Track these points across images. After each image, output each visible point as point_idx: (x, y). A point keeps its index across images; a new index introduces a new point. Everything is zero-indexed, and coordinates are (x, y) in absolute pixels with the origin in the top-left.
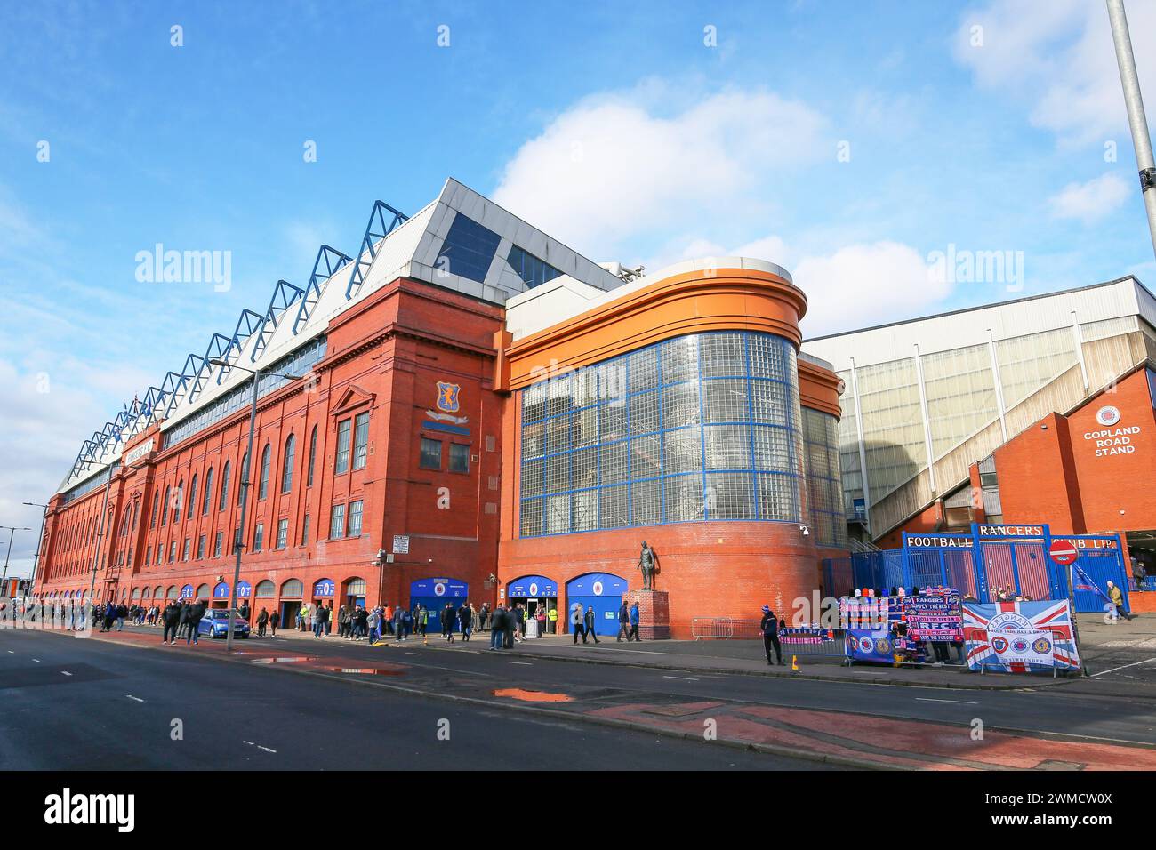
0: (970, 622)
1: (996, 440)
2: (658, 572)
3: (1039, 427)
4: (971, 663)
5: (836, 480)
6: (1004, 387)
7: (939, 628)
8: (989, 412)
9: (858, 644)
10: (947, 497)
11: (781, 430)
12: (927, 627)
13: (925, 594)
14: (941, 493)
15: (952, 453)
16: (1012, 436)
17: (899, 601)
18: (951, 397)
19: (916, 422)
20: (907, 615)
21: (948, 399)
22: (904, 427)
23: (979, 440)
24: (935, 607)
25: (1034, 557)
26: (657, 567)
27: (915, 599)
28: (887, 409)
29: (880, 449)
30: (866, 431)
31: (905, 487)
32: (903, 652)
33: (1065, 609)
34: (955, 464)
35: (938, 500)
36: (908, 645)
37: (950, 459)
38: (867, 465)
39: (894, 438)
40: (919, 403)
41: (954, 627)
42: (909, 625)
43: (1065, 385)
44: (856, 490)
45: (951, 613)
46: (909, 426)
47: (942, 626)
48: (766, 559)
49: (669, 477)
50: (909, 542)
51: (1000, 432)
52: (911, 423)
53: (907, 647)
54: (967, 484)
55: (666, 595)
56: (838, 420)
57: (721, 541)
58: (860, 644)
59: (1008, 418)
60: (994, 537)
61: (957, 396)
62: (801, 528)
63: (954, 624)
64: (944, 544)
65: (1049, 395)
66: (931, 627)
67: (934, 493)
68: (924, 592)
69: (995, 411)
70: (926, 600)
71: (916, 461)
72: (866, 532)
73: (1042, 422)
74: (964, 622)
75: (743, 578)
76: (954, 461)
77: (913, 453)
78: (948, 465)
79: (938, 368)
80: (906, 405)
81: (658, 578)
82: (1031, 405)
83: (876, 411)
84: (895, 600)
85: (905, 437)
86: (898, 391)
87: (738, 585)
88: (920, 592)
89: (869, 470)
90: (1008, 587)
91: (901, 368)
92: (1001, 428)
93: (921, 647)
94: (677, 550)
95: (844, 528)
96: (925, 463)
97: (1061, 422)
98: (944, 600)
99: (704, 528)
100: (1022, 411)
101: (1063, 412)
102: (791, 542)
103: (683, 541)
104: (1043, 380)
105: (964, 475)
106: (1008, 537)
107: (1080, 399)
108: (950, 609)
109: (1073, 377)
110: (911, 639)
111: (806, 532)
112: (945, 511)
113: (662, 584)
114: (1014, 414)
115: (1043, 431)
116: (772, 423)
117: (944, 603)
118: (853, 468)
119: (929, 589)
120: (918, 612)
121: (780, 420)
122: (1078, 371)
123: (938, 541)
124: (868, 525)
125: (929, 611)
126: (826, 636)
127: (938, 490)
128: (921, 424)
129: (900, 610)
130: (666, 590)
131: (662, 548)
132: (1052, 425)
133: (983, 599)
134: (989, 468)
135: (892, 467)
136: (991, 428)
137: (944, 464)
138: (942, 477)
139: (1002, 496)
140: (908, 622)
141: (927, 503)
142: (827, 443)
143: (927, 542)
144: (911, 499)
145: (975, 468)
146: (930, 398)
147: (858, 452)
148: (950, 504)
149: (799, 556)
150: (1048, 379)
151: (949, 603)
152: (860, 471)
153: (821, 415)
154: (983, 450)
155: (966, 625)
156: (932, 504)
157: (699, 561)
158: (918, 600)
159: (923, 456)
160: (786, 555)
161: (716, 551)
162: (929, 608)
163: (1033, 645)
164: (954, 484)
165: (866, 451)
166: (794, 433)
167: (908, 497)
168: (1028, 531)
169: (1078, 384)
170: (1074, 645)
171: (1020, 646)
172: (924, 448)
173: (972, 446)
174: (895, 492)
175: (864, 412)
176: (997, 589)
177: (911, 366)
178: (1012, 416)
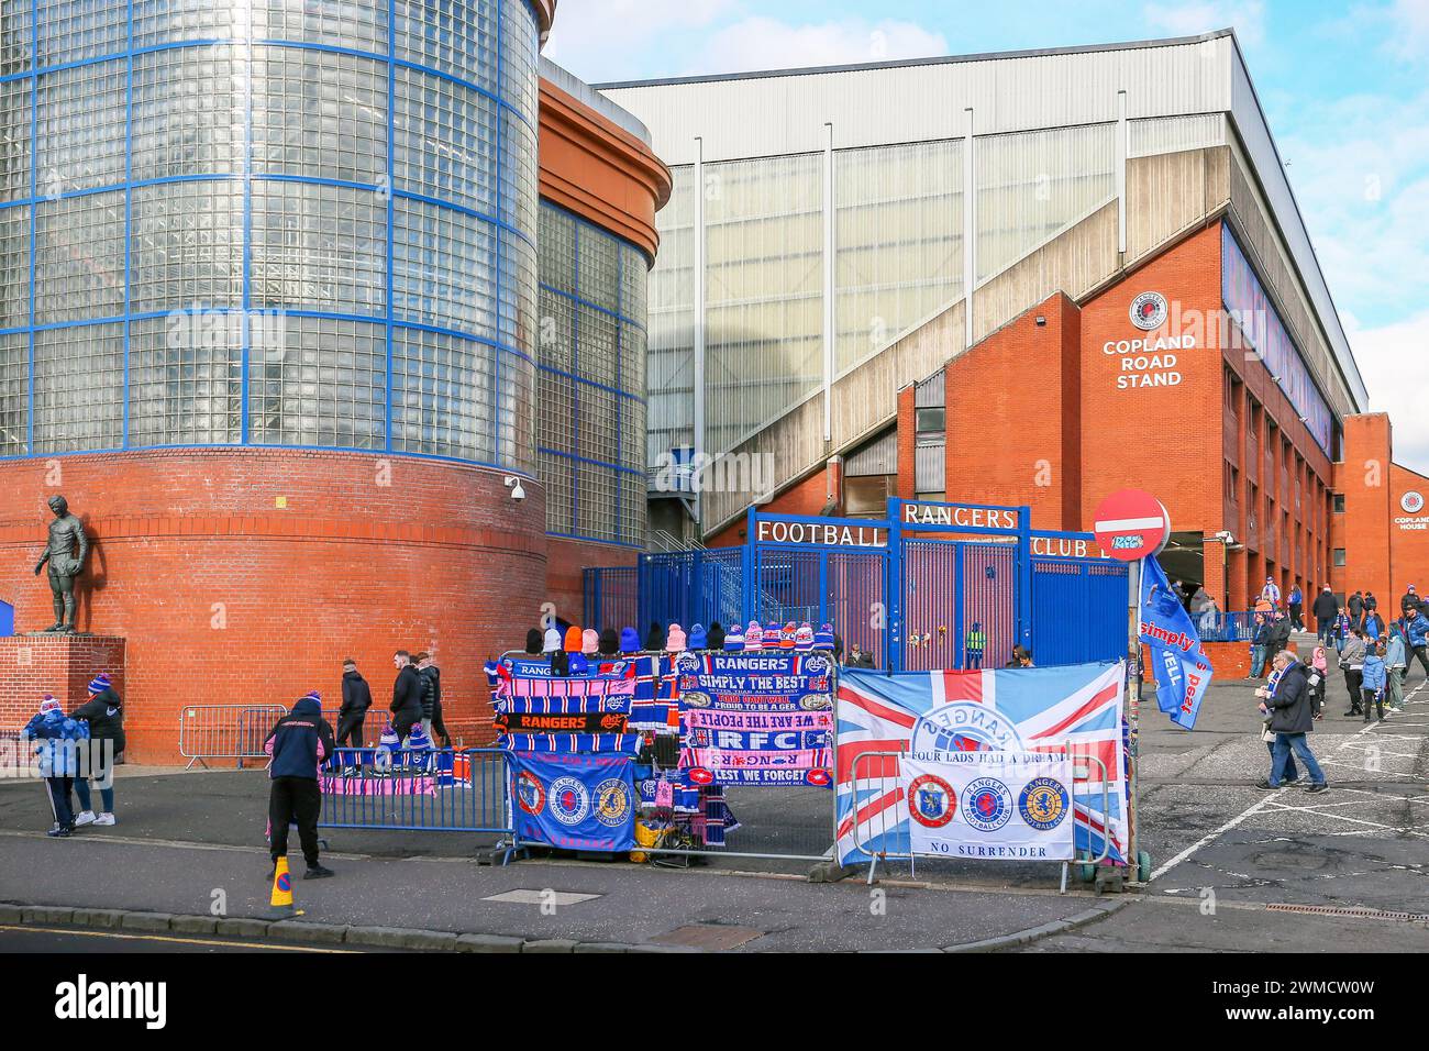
0: (856, 722)
1: (951, 343)
2: (99, 583)
3: (1033, 319)
4: (844, 848)
5: (631, 397)
6: (980, 235)
7: (770, 745)
8: (947, 285)
9: (544, 797)
10: (849, 454)
11: (476, 225)
12: (736, 743)
13: (742, 645)
14: (843, 442)
15: (870, 364)
16: (981, 336)
17: (666, 666)
18: (881, 246)
19: (811, 292)
20: (684, 707)
21: (876, 251)
22: (786, 302)
23: (923, 340)
24: (765, 683)
25: (991, 575)
26: (96, 568)
27: (711, 660)
28: (757, 260)
29: (735, 345)
30: (712, 303)
31: (774, 429)
32: (662, 815)
33: (1110, 692)
34: (873, 388)
35: (834, 459)
36: (678, 798)
37: (865, 376)
38: (706, 380)
39: (764, 325)
40: (819, 254)
41: (812, 743)
42: (686, 739)
43: (1087, 239)
44: (679, 430)
45: (808, 701)
46: (797, 301)
47: (780, 741)
48: (407, 557)
49: (147, 319)
50: (761, 532)
51: (961, 327)
52: (801, 294)
53: (675, 803)
54: (890, 429)
55: (117, 648)
56: (650, 263)
57: (281, 503)
58: (552, 797)
59: (980, 299)
60: (928, 528)
61: (894, 245)
62: (508, 481)
63: (812, 736)
64: (831, 539)
65: (1056, 259)
66: (746, 744)
67: (828, 443)
68: (738, 639)
69: (960, 283)
70: (742, 664)
71: (802, 377)
72: (692, 519)
73: (1036, 311)
74: (841, 727)
75: (337, 602)
76: (872, 380)
77: (798, 356)
78: (860, 387)
79: (866, 179)
80: (796, 256)
81: (101, 602)
82: (1023, 277)
83: (734, 264)
84: (656, 664)
85: (786, 325)
86: (782, 223)
87: (323, 618)
88: (728, 639)
89: (710, 390)
90: (941, 632)
91: (794, 173)
92: (964, 320)
93: (712, 799)
94: (153, 522)
95: (641, 508)
96: (819, 382)
97: (1071, 313)
98: (792, 661)
99: (235, 467)
100: (1006, 287)
101: (1076, 295)
102: (477, 514)
103: (173, 499)
104: (1051, 227)
105: (886, 410)
106: (954, 529)
107: (1107, 271)
108: (806, 690)
109: (1102, 227)
110: (687, 780)
111: (518, 493)
112: (845, 482)
113: (110, 616)
114: (992, 292)
115: (1037, 328)
116: (450, 199)
117: (791, 671)
118: (680, 384)
119: (754, 629)
120: (715, 698)
121: (481, 200)
122: (1112, 215)
123: (820, 531)
124: (696, 506)
125: (748, 694)
126: (447, 773)
127: (836, 441)
128: (819, 298)
129: (665, 693)
130: (119, 632)
131: (114, 518)
132: (1055, 318)
133: (893, 661)
134: (933, 397)
135: (755, 386)
136: (948, 319)
137: (854, 385)
138: (846, 412)
139: (950, 455)
140: (684, 730)
141: (812, 462)
142: (618, 308)
143: (797, 535)
144: (783, 454)
145: (909, 395)
146: (843, 245)
147: (691, 349)
148: (858, 467)
149: (492, 549)
150: (1059, 225)
151: (804, 671)
152: (692, 390)
153: (608, 241)
154: (924, 361)
155: (845, 738)
156: (822, 467)
157: (215, 554)
158: (719, 663)
159: (819, 368)
160: (461, 547)
161: (264, 527)
162: (747, 685)
163: (1023, 799)
164: (866, 428)
165: (708, 348)
166: (511, 239)
167: (778, 449)
168: (992, 519)
169: (1109, 242)
170: (1122, 797)
171: (987, 805)
172: (820, 348)
173: (908, 351)
174: (755, 438)
175: (712, 262)
176: (921, 636)
177: (814, 171)
178: (986, 297)
